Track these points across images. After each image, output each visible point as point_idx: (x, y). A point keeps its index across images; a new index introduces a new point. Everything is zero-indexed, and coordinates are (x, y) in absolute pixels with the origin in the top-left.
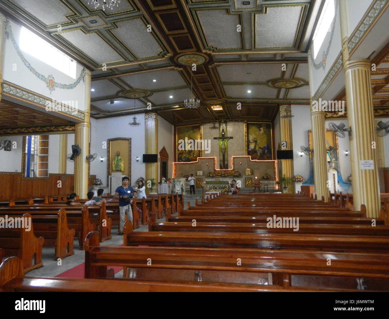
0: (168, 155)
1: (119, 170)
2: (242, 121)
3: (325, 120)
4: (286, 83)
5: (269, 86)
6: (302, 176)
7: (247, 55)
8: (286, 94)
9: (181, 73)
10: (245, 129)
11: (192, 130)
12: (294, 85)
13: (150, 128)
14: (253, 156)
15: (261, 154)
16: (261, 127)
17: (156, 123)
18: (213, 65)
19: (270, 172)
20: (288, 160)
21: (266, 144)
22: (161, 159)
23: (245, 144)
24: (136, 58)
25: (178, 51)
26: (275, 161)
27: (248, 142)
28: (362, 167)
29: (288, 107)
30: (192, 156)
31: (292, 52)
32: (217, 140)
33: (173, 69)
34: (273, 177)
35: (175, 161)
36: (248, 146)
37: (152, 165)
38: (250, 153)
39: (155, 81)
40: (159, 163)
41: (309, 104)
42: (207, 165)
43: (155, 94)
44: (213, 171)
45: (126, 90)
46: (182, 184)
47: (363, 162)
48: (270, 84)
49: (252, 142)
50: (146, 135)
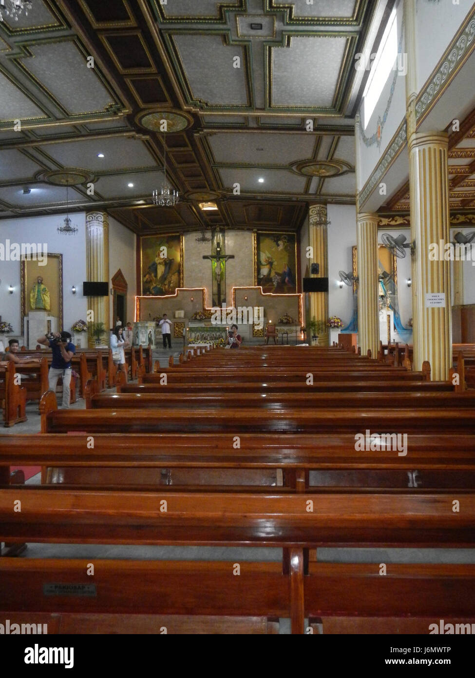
0: (126, 284)
1: (43, 307)
2: (248, 230)
3: (378, 230)
4: (321, 168)
5: (293, 172)
6: (341, 319)
7: (257, 118)
8: (320, 186)
9: (147, 144)
10: (254, 243)
11: (167, 242)
12: (332, 173)
13: (95, 238)
14: (266, 287)
15: (278, 283)
16: (279, 240)
17: (105, 230)
18: (200, 133)
19: (292, 313)
20: (320, 293)
21: (287, 268)
22: (115, 291)
23: (253, 267)
24: (67, 114)
25: (142, 105)
26: (300, 295)
27: (259, 264)
28: (428, 304)
29: (322, 208)
30: (167, 286)
31: (330, 115)
32: (209, 260)
33: (133, 137)
34: (297, 320)
35: (139, 293)
36: (258, 271)
37: (99, 301)
38: (262, 283)
39: (101, 156)
40: (111, 297)
41: (354, 203)
42: (192, 301)
43: (102, 178)
44: (202, 311)
45: (51, 169)
46: (150, 332)
47: (429, 295)
48: (294, 168)
49: (265, 263)
50: (87, 249)
